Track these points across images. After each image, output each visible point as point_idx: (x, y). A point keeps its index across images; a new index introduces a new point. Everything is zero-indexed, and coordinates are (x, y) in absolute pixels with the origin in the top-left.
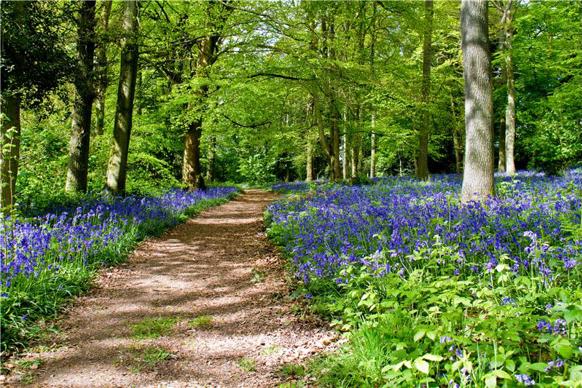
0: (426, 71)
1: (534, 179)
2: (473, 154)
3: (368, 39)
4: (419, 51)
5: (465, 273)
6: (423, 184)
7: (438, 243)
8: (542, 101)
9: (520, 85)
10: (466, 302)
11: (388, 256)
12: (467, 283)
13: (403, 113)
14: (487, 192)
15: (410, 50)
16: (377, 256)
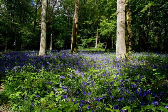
0: (35, 27)
1: (55, 51)
2: (42, 45)
3: (22, 18)
4: (33, 23)
5: (35, 71)
6: (32, 51)
7: (30, 65)
8: (58, 36)
9: (54, 32)
10: (34, 78)
11: (18, 67)
12: (35, 74)
13: (29, 36)
14: (44, 53)
15: (31, 22)
16: (15, 68)
